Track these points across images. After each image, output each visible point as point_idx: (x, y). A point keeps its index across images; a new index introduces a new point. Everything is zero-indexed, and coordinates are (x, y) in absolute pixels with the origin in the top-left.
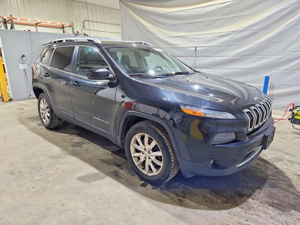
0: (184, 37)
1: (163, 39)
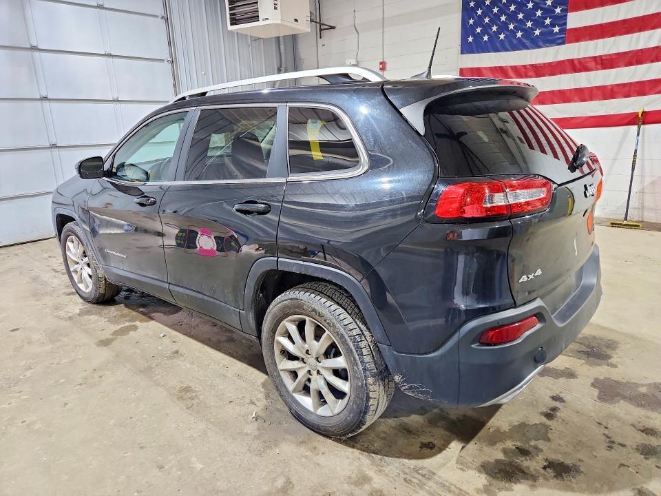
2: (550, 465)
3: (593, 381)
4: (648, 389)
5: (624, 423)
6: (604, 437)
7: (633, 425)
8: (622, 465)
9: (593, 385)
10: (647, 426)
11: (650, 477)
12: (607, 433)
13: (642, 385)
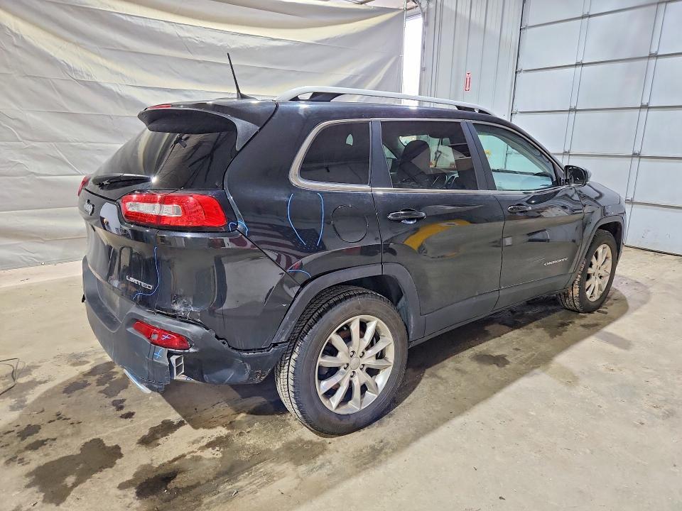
0: (187, 93)
1: (115, 89)
2: (85, 385)
3: (122, 451)
4: (66, 485)
5: (62, 436)
6: (68, 417)
7: (54, 439)
8: (43, 411)
9: (117, 448)
10: (43, 447)
11: (20, 417)
12: (69, 421)
13: (75, 485)
